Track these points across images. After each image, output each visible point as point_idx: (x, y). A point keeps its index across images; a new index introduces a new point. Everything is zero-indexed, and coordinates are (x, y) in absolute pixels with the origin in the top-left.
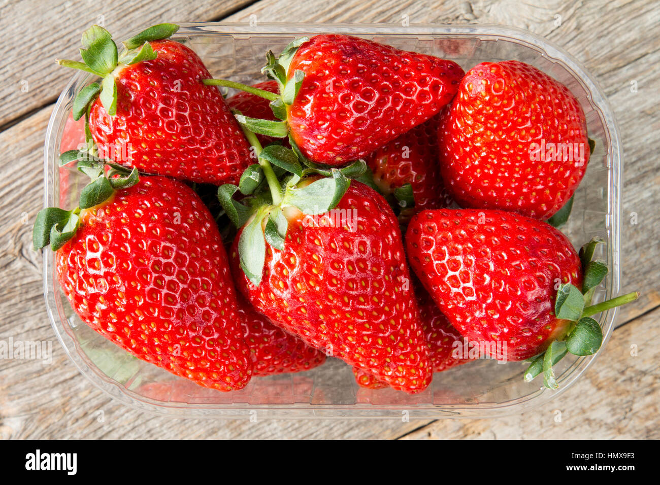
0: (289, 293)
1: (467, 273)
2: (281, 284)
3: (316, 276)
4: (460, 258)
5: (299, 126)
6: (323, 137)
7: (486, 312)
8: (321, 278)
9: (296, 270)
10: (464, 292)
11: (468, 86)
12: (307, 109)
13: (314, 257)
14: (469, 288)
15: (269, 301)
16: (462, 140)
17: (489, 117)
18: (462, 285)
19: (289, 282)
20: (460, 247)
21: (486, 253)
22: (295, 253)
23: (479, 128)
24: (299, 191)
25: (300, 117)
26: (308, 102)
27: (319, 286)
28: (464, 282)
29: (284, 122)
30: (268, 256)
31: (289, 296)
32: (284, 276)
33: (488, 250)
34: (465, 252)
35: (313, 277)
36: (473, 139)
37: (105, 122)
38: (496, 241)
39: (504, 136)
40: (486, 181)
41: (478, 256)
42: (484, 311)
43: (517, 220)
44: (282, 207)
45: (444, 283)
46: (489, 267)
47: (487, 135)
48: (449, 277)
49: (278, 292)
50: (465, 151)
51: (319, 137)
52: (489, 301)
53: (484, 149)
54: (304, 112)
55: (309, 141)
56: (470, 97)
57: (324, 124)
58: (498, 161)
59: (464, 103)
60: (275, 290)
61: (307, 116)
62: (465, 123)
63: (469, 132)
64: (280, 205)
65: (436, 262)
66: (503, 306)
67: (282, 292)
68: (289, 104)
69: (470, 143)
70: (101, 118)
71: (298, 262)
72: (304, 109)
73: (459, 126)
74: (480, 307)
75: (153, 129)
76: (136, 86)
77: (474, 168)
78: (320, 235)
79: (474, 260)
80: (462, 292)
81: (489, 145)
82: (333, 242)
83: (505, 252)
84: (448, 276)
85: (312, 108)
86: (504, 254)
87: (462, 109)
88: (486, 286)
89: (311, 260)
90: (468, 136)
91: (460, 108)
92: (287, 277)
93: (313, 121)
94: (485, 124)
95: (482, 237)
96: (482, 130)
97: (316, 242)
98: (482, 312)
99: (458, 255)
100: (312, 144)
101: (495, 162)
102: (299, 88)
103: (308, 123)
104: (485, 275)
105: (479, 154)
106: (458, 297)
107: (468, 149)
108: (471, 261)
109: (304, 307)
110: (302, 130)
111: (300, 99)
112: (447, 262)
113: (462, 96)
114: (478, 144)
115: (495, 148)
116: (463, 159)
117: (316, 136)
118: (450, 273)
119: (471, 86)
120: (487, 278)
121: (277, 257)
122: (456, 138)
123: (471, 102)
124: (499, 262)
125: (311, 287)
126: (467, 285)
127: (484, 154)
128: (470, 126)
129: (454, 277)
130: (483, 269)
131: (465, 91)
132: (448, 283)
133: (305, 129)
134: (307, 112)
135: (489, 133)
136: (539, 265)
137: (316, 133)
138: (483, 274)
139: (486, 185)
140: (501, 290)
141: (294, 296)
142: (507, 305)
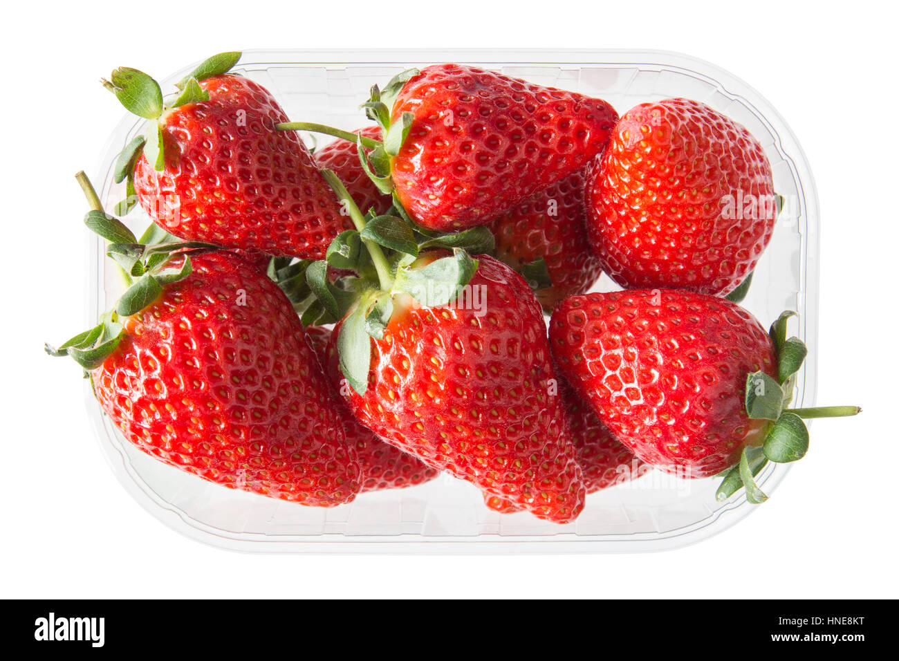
0: (401, 406)
1: (629, 371)
2: (391, 394)
3: (436, 384)
4: (618, 352)
5: (406, 182)
6: (437, 197)
7: (658, 417)
8: (442, 387)
9: (410, 377)
10: (628, 395)
11: (624, 134)
12: (416, 160)
13: (433, 360)
14: (633, 389)
15: (376, 413)
16: (616, 201)
17: (651, 173)
18: (625, 386)
19: (401, 392)
20: (617, 337)
21: (651, 343)
22: (408, 356)
23: (638, 186)
24: (414, 274)
25: (406, 171)
26: (417, 151)
27: (440, 397)
28: (627, 382)
29: (388, 177)
30: (375, 359)
31: (401, 409)
32: (395, 385)
33: (653, 338)
34: (625, 343)
35: (431, 387)
36: (630, 201)
37: (150, 182)
38: (662, 327)
39: (669, 197)
40: (646, 252)
41: (641, 347)
42: (655, 417)
43: (687, 298)
44: (393, 293)
45: (602, 386)
46: (656, 360)
47: (648, 196)
48: (608, 378)
49: (388, 405)
50: (619, 216)
51: (431, 197)
52: (660, 404)
53: (644, 213)
54: (411, 165)
55: (418, 202)
56: (625, 149)
57: (437, 180)
58: (661, 228)
59: (618, 155)
60: (383, 402)
61: (416, 169)
62: (620, 180)
63: (626, 192)
64: (389, 292)
65: (589, 361)
66: (678, 408)
67: (393, 404)
68: (393, 154)
69: (626, 205)
70: (145, 177)
71: (412, 367)
72: (412, 161)
73: (612, 183)
74: (650, 413)
75: (209, 189)
76: (185, 135)
77: (630, 237)
78: (440, 332)
79: (636, 353)
80: (625, 395)
81: (651, 208)
82: (457, 341)
83: (675, 338)
84: (605, 377)
85: (422, 160)
86: (674, 342)
87: (616, 162)
88: (655, 384)
89: (428, 365)
90: (624, 197)
91: (613, 161)
92: (398, 386)
93: (424, 176)
94: (646, 182)
95: (645, 323)
96: (641, 189)
97: (435, 341)
98: (652, 418)
99: (616, 348)
100: (422, 206)
101: (658, 229)
102: (407, 134)
103: (417, 179)
104: (653, 371)
105: (638, 220)
106: (621, 402)
107: (623, 213)
108: (633, 354)
109: (420, 422)
110: (409, 187)
111: (407, 148)
112: (603, 358)
113: (615, 147)
114: (636, 207)
115: (659, 212)
116: (617, 225)
117: (428, 195)
118: (609, 373)
119: (627, 134)
120: (656, 374)
121: (385, 360)
122: (608, 199)
123: (628, 155)
124: (667, 352)
125: (430, 399)
126: (630, 385)
127: (643, 219)
128: (625, 183)
129: (614, 377)
130: (649, 362)
131: (619, 142)
132: (607, 386)
133: (413, 186)
134: (415, 165)
135: (650, 193)
136: (720, 351)
137: (427, 191)
138: (649, 369)
139: (647, 257)
140: (674, 388)
141: (409, 412)
142: (683, 406)
